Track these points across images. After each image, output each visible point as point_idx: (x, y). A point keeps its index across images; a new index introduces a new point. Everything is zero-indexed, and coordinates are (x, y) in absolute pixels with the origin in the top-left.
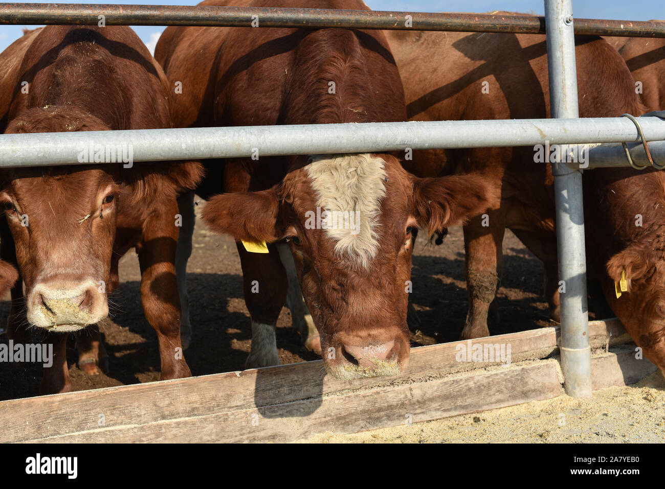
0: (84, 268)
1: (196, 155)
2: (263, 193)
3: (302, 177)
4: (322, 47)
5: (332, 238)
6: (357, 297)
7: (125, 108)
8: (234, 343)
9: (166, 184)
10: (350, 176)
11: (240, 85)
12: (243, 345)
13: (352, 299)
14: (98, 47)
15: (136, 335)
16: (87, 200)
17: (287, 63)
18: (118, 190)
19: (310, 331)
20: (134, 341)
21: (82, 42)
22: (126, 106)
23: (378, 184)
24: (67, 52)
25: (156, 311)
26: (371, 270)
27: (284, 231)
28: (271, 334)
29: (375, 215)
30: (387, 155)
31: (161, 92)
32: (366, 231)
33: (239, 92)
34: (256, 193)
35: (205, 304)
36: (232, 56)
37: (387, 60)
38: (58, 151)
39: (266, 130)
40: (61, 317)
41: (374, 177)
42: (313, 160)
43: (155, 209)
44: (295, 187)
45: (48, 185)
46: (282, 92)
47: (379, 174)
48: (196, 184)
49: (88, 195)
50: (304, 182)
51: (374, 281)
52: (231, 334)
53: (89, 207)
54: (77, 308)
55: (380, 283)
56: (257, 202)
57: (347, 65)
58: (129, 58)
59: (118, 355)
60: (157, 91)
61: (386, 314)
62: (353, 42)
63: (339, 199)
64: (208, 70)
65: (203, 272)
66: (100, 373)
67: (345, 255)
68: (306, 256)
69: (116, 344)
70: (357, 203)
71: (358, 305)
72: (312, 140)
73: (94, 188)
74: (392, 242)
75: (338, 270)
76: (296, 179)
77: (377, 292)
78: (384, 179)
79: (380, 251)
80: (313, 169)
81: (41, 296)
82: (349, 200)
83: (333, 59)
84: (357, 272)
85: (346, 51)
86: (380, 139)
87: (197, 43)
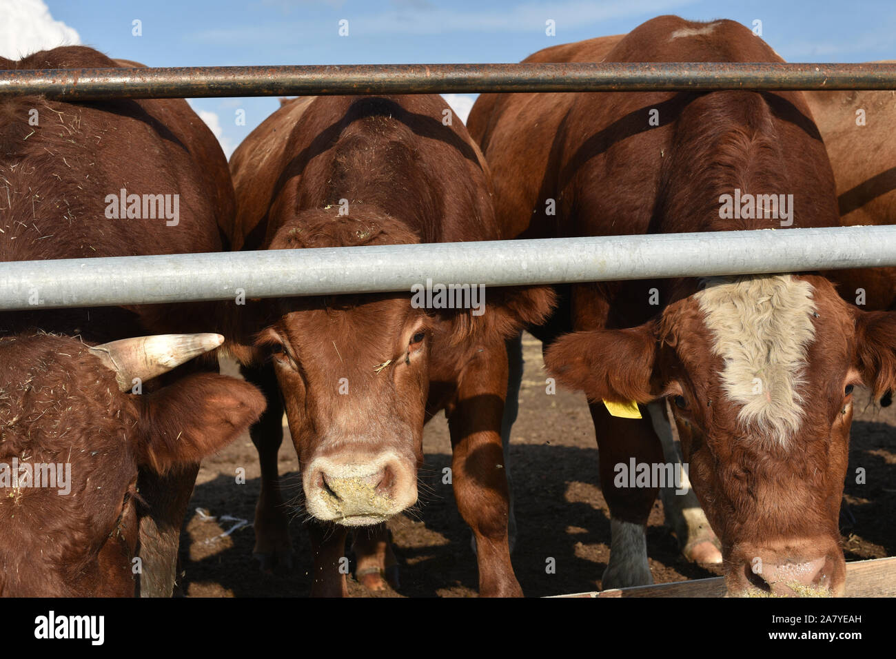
0: (383, 435)
1: (541, 277)
2: (634, 330)
3: (690, 310)
4: (717, 117)
5: (734, 401)
6: (770, 490)
7: (433, 209)
8: (578, 548)
9: (500, 317)
10: (761, 308)
11: (595, 173)
12: (592, 552)
13: (763, 492)
14: (396, 124)
15: (435, 533)
16: (388, 340)
17: (663, 141)
18: (430, 326)
19: (691, 532)
20: (433, 543)
21: (374, 116)
22: (435, 207)
23: (803, 321)
24: (352, 130)
25: (474, 501)
26: (792, 450)
27: (663, 387)
28: (640, 538)
29: (799, 368)
30: (816, 277)
31: (483, 185)
32: (785, 393)
33: (594, 184)
34: (624, 330)
35: (533, 490)
36: (582, 132)
37: (809, 134)
38: (348, 273)
39: (643, 242)
40: (349, 504)
41: (798, 311)
42: (707, 284)
43: (476, 354)
44: (680, 324)
45: (331, 317)
46: (658, 183)
47: (804, 305)
48: (545, 317)
49: (389, 333)
50: (695, 317)
51: (795, 467)
52: (573, 535)
53: (390, 349)
54: (372, 491)
55: (804, 469)
56: (626, 343)
57: (754, 142)
58: (438, 138)
59: (410, 561)
60: (478, 185)
61: (813, 516)
62: (761, 109)
63: (745, 344)
64: (546, 153)
65: (526, 443)
66: (386, 588)
67: (754, 426)
68: (696, 426)
69: (407, 545)
70: (772, 350)
71: (772, 503)
72: (709, 256)
73: (400, 321)
74: (823, 408)
75: (742, 448)
76: (682, 312)
77: (801, 483)
78: (812, 313)
79: (806, 421)
80: (707, 298)
81: (323, 475)
82: (759, 345)
83: (733, 134)
84: (770, 453)
85: (752, 123)
86: (808, 253)
87: (529, 114)
